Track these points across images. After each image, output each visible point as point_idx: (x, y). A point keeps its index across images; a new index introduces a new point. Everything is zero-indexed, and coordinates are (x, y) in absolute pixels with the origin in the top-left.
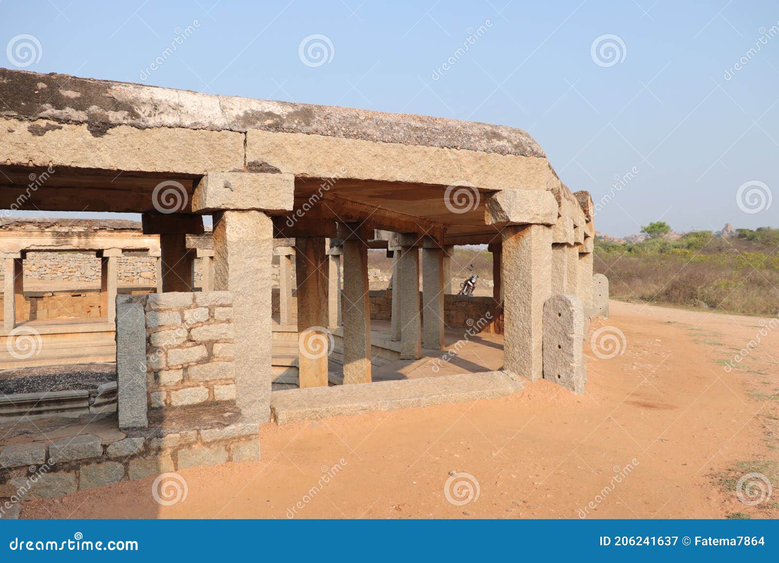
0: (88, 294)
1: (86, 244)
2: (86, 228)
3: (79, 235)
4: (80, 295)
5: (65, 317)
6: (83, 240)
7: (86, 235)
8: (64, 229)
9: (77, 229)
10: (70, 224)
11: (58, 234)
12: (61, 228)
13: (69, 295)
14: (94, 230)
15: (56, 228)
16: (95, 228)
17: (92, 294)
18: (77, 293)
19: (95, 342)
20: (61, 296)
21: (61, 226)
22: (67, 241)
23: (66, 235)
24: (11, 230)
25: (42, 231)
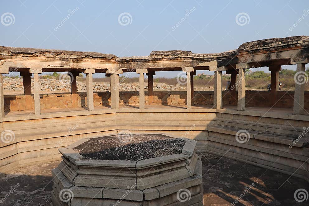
1: (77, 66)
2: (78, 56)
3: (74, 60)
4: (61, 96)
5: (55, 108)
6: (75, 63)
7: (77, 60)
8: (66, 57)
9: (73, 57)
10: (69, 53)
11: (63, 60)
12: (64, 56)
13: (56, 96)
14: (82, 57)
15: (62, 56)
16: (83, 56)
17: (67, 95)
18: (60, 95)
19: (85, 121)
20: (52, 96)
21: (64, 55)
22: (67, 64)
23: (67, 60)
24: (37, 56)
25: (55, 57)
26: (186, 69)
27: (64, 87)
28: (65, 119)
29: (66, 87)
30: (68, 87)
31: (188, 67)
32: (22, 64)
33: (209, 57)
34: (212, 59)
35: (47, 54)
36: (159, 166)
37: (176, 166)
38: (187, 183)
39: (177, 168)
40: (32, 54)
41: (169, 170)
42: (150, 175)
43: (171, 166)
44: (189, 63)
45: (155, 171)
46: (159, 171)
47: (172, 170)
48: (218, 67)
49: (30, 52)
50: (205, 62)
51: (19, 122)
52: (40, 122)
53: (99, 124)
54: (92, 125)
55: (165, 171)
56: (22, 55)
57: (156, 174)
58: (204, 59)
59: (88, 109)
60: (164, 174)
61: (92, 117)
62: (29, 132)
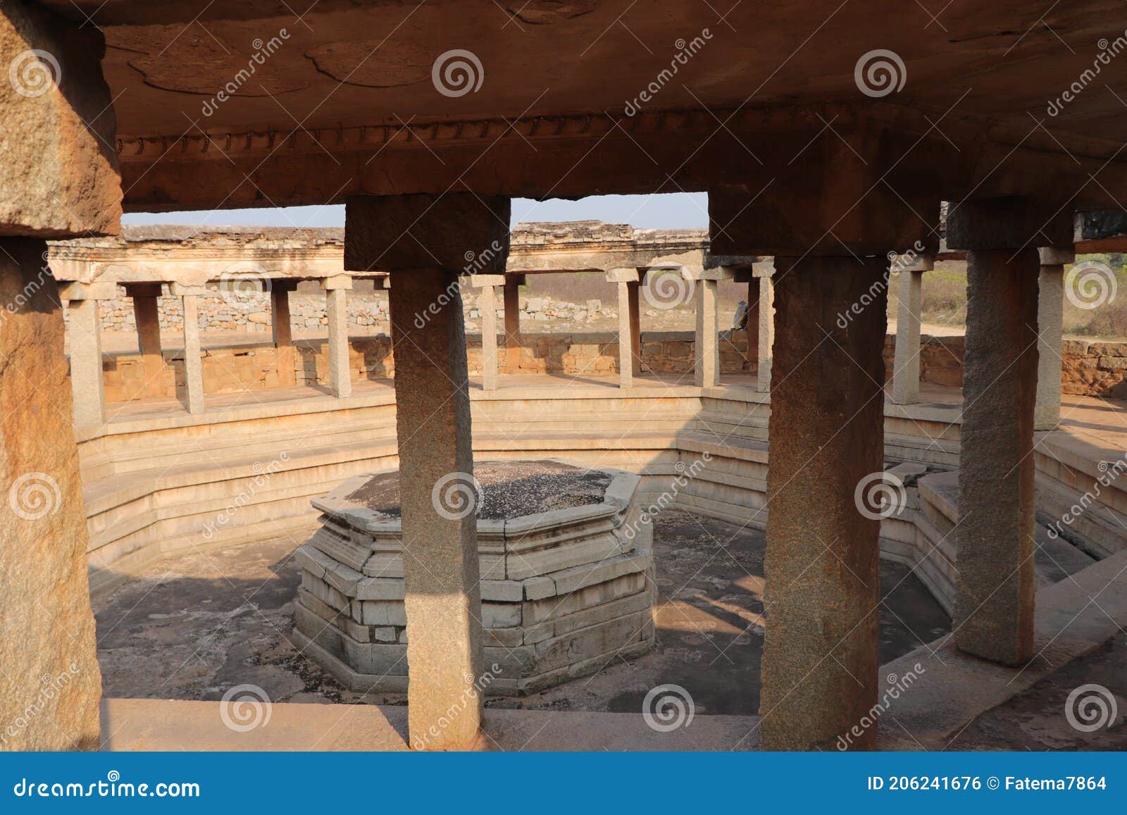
0: (259, 351)
1: (303, 269)
2: (305, 243)
3: (293, 254)
4: (246, 354)
5: (229, 390)
6: (297, 263)
7: (303, 253)
8: (272, 245)
9: (291, 244)
10: (281, 235)
11: (263, 254)
12: (268, 242)
13: (230, 353)
14: (317, 245)
15: (262, 243)
16: (320, 242)
17: (264, 351)
18: (241, 350)
19: (326, 428)
20: (220, 356)
21: (268, 240)
22: (274, 265)
23: (275, 254)
24: (194, 247)
25: (241, 249)
26: (617, 274)
27: (229, 318)
28: (273, 425)
29: (236, 318)
30: (246, 317)
31: (621, 267)
32: (151, 270)
33: (679, 241)
34: (688, 247)
35: (221, 241)
36: (554, 531)
37: (590, 531)
38: (614, 566)
39: (594, 535)
40: (179, 242)
41: (576, 540)
42: (534, 549)
43: (579, 530)
44: (624, 258)
45: (545, 541)
46: (553, 540)
47: (582, 539)
48: (706, 268)
49: (174, 236)
50: (668, 253)
51: (149, 436)
52: (205, 434)
53: (367, 436)
54: (347, 439)
55: (566, 541)
56: (153, 246)
57: (546, 547)
58: (665, 245)
59: (333, 392)
60: (564, 548)
61: (347, 416)
62: (176, 461)
